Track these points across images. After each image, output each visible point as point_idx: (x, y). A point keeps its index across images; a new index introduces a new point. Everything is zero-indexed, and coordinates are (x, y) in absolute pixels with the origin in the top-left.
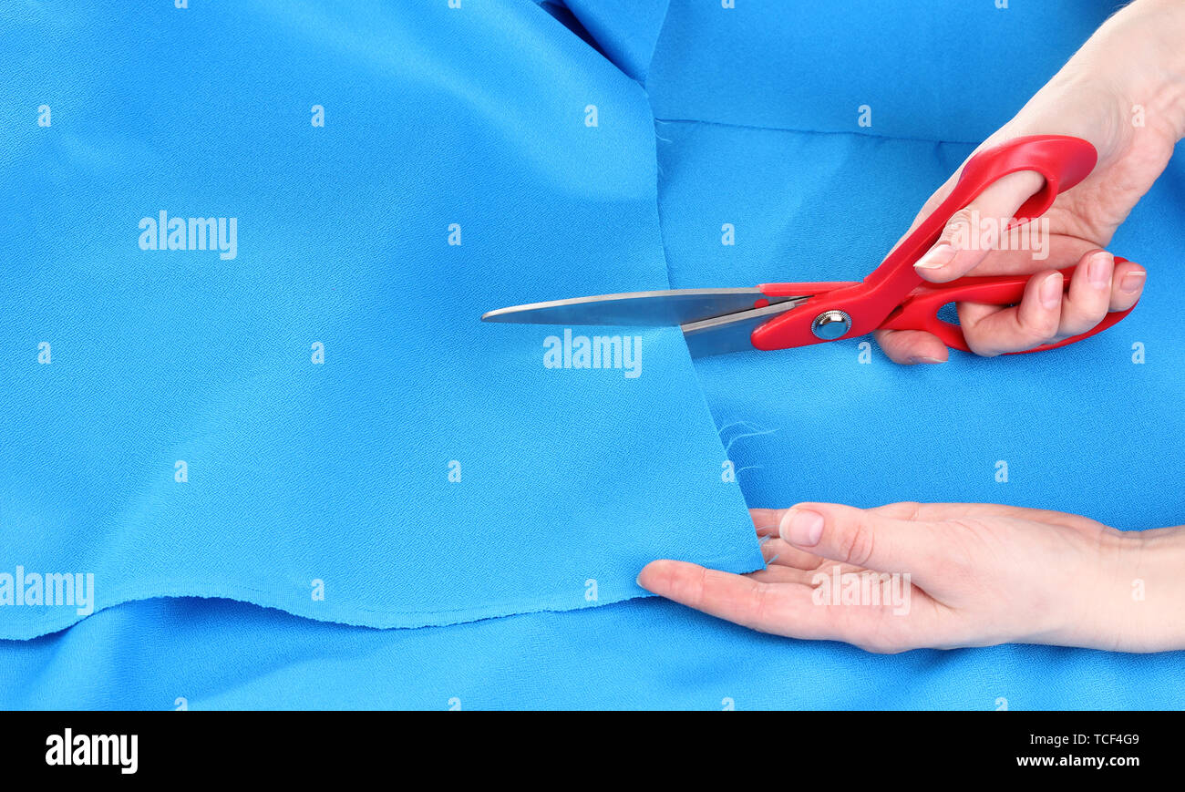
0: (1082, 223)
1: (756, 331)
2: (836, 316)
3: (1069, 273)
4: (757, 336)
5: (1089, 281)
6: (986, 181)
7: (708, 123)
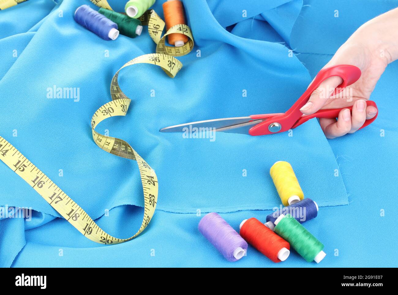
0: (358, 92)
1: (250, 129)
2: (277, 125)
3: (351, 108)
4: (251, 131)
5: (357, 109)
6: (323, 79)
7: (313, 54)
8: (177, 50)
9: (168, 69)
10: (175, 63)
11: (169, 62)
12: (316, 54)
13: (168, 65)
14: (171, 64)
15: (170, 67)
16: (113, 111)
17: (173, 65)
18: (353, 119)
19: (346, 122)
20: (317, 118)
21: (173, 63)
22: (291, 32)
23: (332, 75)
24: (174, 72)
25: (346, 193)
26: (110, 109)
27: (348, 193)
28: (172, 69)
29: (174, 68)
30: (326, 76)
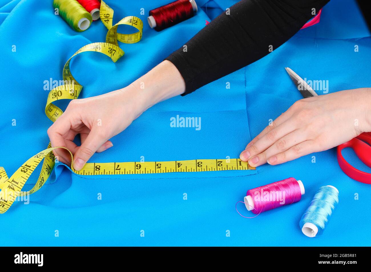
8: (130, 37)
9: (109, 55)
10: (115, 50)
11: (109, 49)
13: (109, 51)
14: (112, 51)
15: (111, 53)
16: (61, 95)
17: (114, 52)
21: (114, 50)
24: (115, 57)
26: (59, 93)
28: (113, 55)
29: (115, 54)
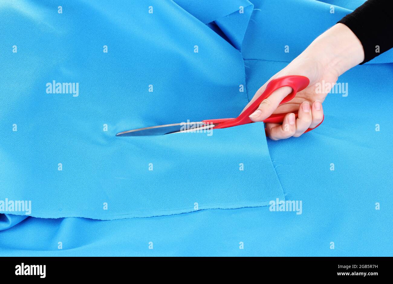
7: (261, 60)
12: (263, 60)
18: (297, 123)
19: (291, 125)
20: (264, 123)
22: (243, 39)
23: (283, 85)
25: (283, 193)
27: (284, 193)
30: (276, 87)
